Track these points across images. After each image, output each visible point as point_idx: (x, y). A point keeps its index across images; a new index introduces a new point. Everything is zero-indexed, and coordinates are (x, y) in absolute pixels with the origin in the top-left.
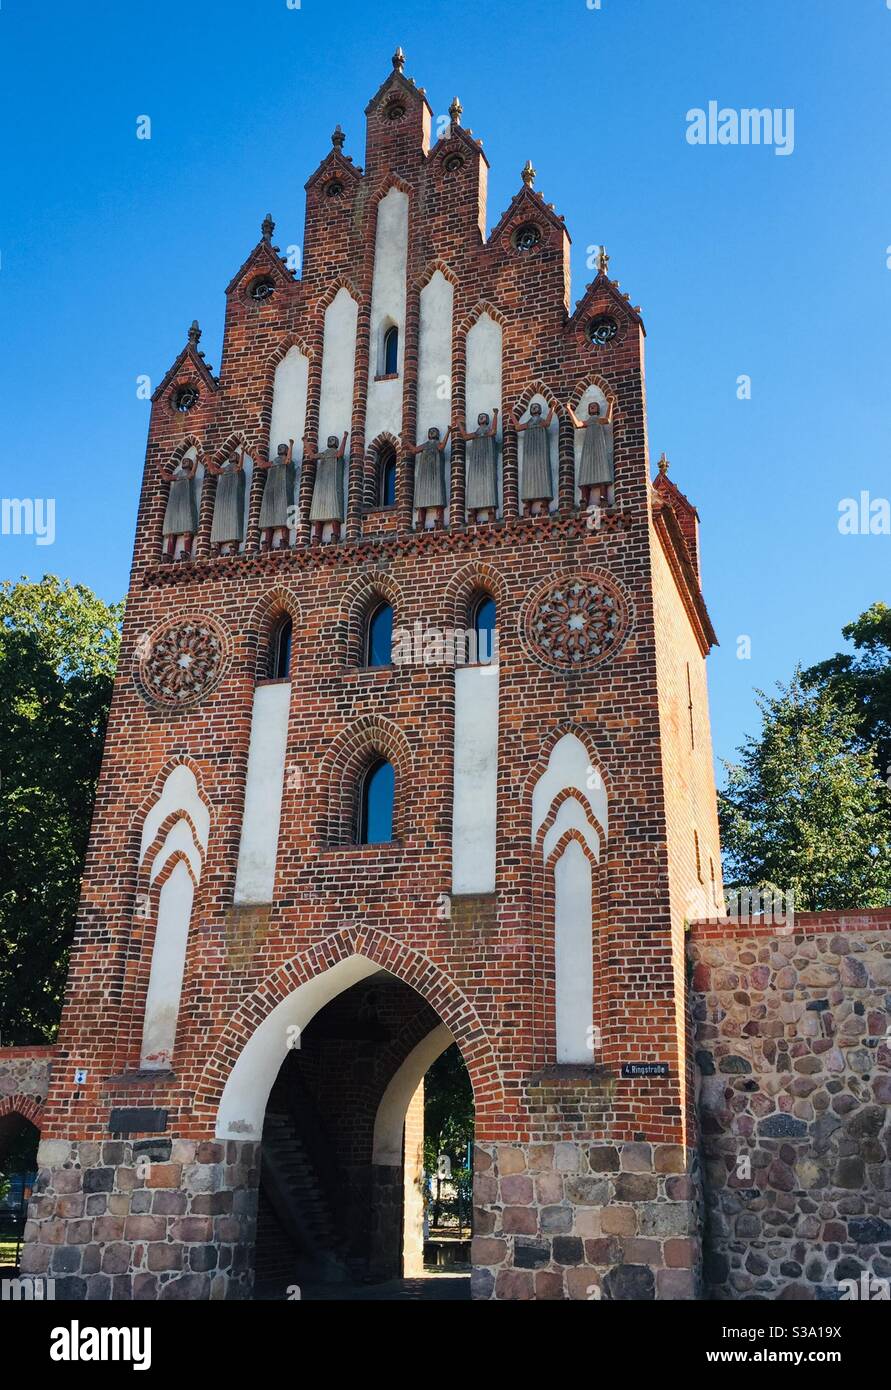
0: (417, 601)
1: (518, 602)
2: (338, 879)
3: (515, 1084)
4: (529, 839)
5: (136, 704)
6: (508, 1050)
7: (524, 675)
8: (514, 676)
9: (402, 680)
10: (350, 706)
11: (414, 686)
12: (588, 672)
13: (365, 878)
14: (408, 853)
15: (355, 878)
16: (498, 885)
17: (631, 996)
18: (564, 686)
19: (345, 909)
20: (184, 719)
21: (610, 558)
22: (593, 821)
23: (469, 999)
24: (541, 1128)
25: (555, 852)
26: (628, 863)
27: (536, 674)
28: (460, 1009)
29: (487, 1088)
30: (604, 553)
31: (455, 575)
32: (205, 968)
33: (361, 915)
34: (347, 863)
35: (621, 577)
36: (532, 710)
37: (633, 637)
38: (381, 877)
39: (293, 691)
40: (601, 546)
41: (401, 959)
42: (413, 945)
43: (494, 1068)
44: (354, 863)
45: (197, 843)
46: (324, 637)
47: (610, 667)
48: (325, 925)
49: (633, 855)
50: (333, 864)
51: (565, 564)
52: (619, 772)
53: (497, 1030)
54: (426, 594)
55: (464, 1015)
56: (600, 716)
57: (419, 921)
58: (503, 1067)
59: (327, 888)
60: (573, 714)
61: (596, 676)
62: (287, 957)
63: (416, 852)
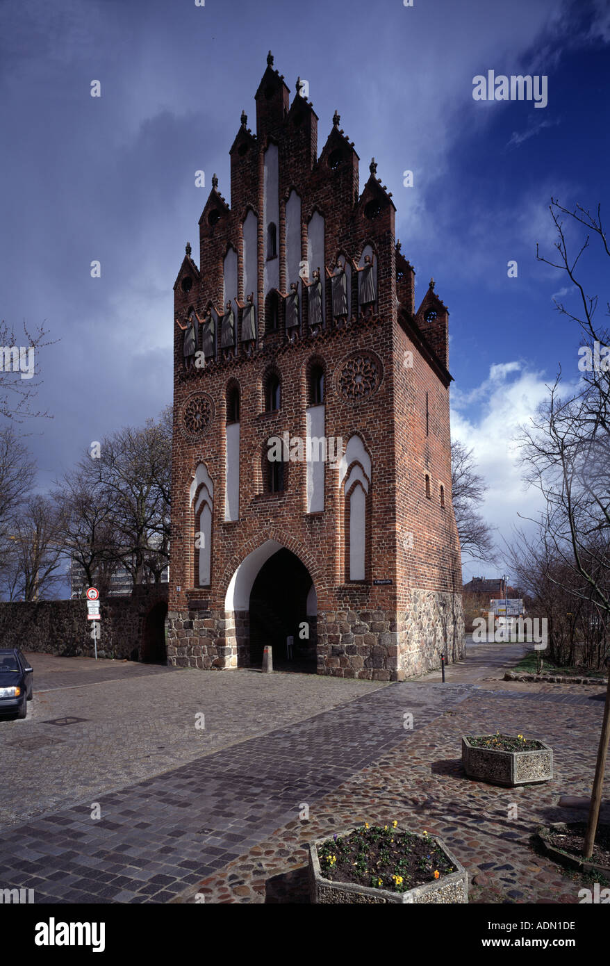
0: (288, 376)
1: (332, 371)
2: (262, 509)
3: (332, 589)
4: (337, 486)
5: (181, 438)
6: (329, 576)
7: (335, 409)
8: (331, 409)
9: (283, 416)
10: (263, 431)
11: (288, 418)
12: (363, 404)
13: (272, 507)
14: (289, 495)
15: (269, 508)
16: (325, 507)
17: (378, 552)
18: (352, 412)
19: (265, 521)
20: (200, 443)
21: (374, 343)
22: (365, 475)
23: (314, 556)
24: (342, 606)
25: (350, 490)
26: (378, 494)
27: (340, 407)
28: (311, 560)
29: (321, 591)
30: (371, 341)
31: (304, 361)
32: (216, 547)
33: (271, 523)
34: (265, 501)
35: (378, 353)
36: (338, 425)
37: (383, 384)
38: (279, 507)
39: (240, 426)
40: (370, 337)
41: (287, 541)
42: (292, 535)
43: (324, 583)
44: (268, 501)
45: (210, 496)
46: (251, 399)
47: (372, 400)
48: (258, 528)
49: (380, 490)
50: (260, 502)
51: (353, 349)
52: (375, 452)
53: (325, 568)
54: (292, 372)
55: (312, 562)
56: (368, 425)
57: (294, 524)
58: (327, 583)
59: (258, 512)
60: (356, 425)
61: (366, 405)
62: (245, 542)
63: (292, 495)
